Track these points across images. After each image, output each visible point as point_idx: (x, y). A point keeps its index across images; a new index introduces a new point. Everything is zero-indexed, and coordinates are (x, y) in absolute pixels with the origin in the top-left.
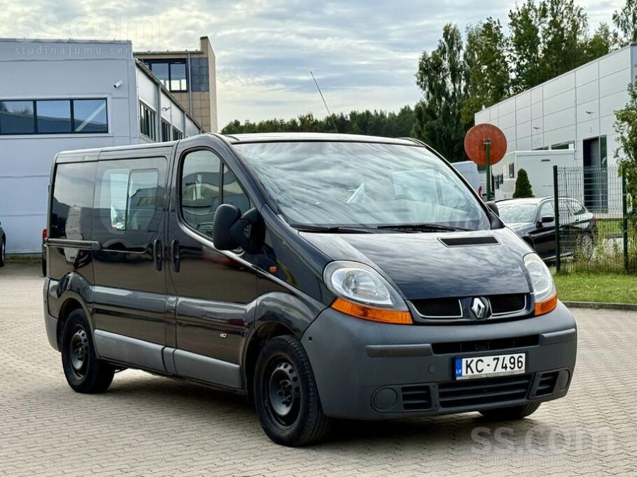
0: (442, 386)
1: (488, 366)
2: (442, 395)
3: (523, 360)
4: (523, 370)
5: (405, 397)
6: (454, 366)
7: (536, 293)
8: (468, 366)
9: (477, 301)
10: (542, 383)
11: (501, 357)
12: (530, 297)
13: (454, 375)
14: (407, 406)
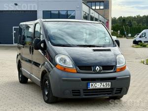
0: (84, 90)
1: (98, 85)
2: (84, 92)
3: (110, 84)
4: (110, 87)
5: (73, 93)
6: (87, 85)
7: (118, 65)
8: (92, 85)
9: (97, 67)
10: (116, 91)
11: (103, 83)
12: (115, 66)
13: (87, 88)
14: (73, 95)
